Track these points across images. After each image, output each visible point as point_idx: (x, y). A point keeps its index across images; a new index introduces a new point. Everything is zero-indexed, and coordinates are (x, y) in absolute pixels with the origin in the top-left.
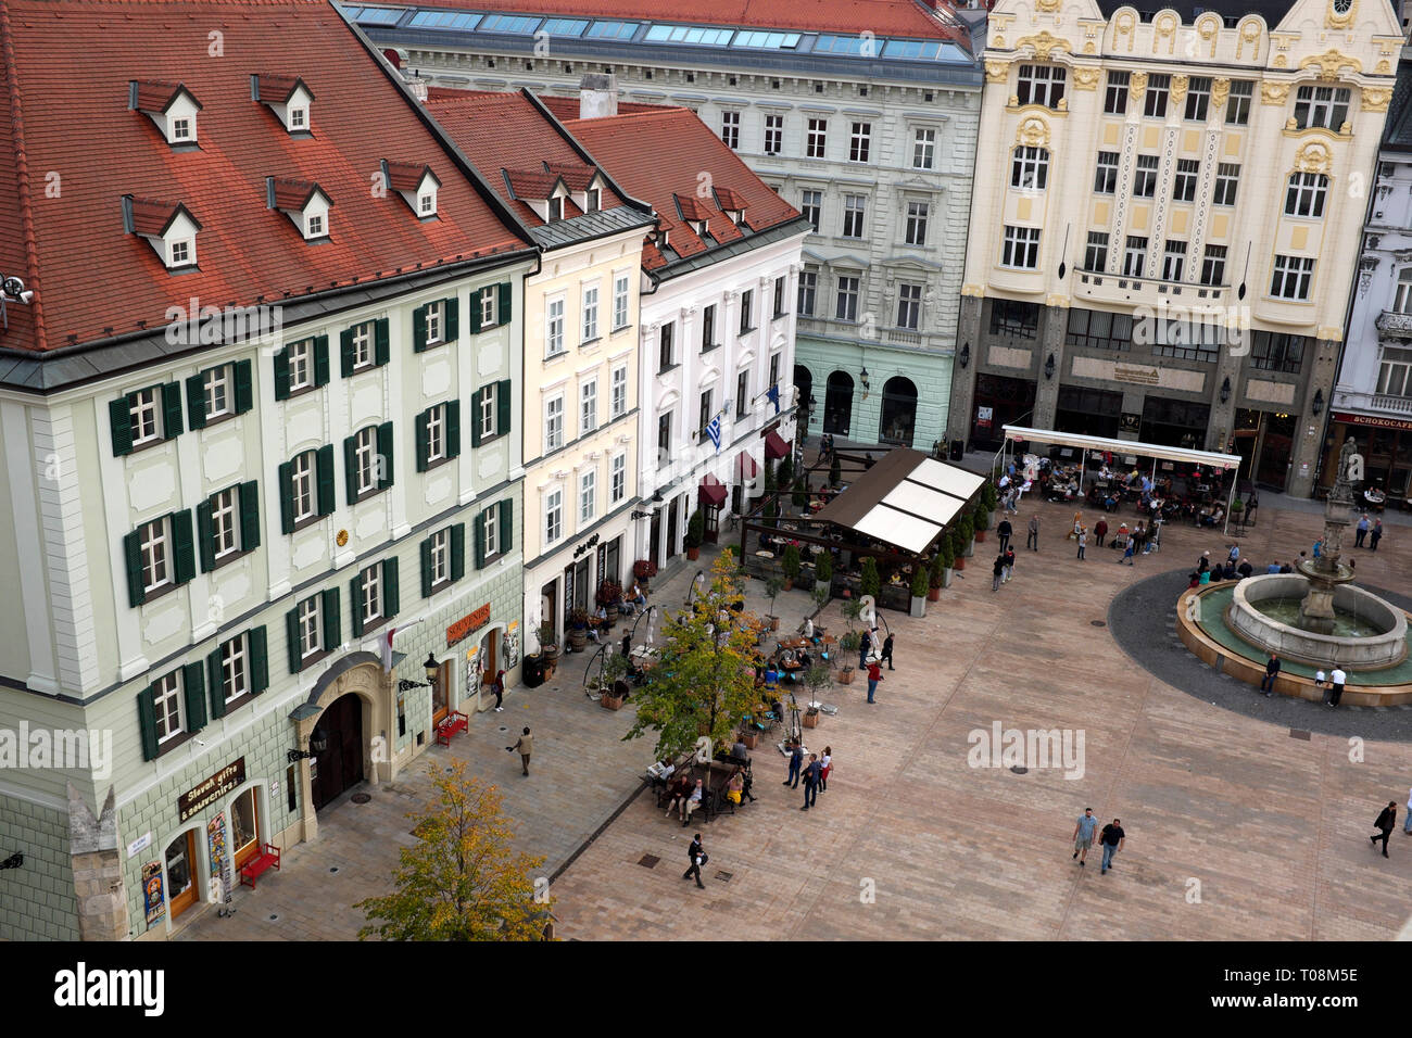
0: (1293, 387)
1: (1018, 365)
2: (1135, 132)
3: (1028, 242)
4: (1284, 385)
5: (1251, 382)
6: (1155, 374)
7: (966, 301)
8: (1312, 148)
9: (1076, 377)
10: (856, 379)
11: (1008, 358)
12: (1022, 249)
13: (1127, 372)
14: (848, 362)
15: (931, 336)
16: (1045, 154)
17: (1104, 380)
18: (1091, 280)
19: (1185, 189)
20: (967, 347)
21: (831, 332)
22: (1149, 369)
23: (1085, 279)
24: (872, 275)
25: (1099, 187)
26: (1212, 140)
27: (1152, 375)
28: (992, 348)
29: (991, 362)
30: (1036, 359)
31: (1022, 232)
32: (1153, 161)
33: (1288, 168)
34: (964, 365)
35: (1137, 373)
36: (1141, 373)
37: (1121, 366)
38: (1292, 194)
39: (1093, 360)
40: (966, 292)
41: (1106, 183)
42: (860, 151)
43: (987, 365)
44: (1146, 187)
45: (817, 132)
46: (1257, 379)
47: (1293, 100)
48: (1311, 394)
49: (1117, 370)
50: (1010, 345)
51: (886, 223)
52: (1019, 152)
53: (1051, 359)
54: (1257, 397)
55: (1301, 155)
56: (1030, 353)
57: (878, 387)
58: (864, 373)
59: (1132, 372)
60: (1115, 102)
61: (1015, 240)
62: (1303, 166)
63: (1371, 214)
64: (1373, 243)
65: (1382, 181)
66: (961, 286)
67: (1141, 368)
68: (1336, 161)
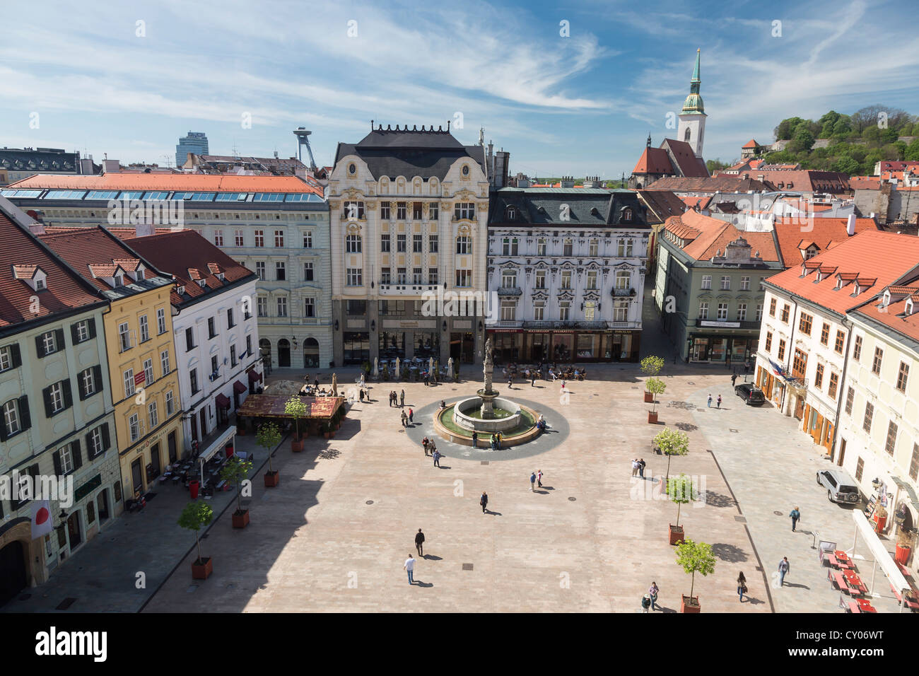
0: (470, 322)
1: (360, 327)
2: (395, 227)
3: (357, 275)
4: (467, 321)
5: (454, 321)
7: (334, 302)
8: (462, 228)
9: (385, 328)
10: (291, 341)
11: (356, 324)
12: (355, 278)
13: (405, 323)
14: (286, 333)
15: (321, 319)
16: (359, 238)
17: (397, 328)
18: (385, 288)
19: (418, 248)
20: (337, 321)
21: (276, 321)
22: (414, 321)
23: (383, 288)
24: (292, 295)
25: (383, 250)
26: (426, 227)
27: (415, 323)
28: (349, 320)
29: (348, 326)
30: (367, 323)
31: (354, 271)
32: (404, 237)
33: (456, 234)
34: (337, 329)
35: (409, 323)
36: (411, 323)
37: (402, 321)
38: (459, 245)
39: (391, 320)
40: (334, 298)
41: (386, 247)
42: (279, 243)
43: (347, 328)
44: (402, 247)
45: (259, 236)
46: (457, 320)
47: (453, 209)
48: (478, 324)
49: (402, 323)
50: (356, 319)
51: (295, 272)
52: (348, 238)
53: (373, 321)
54: (458, 327)
55: (460, 230)
56: (364, 321)
57: (301, 344)
58: (294, 338)
59: (407, 323)
60: (385, 214)
61: (351, 275)
62: (461, 234)
63: (488, 250)
64: (492, 262)
65: (491, 237)
66: (331, 296)
67: (410, 321)
68: (473, 231)
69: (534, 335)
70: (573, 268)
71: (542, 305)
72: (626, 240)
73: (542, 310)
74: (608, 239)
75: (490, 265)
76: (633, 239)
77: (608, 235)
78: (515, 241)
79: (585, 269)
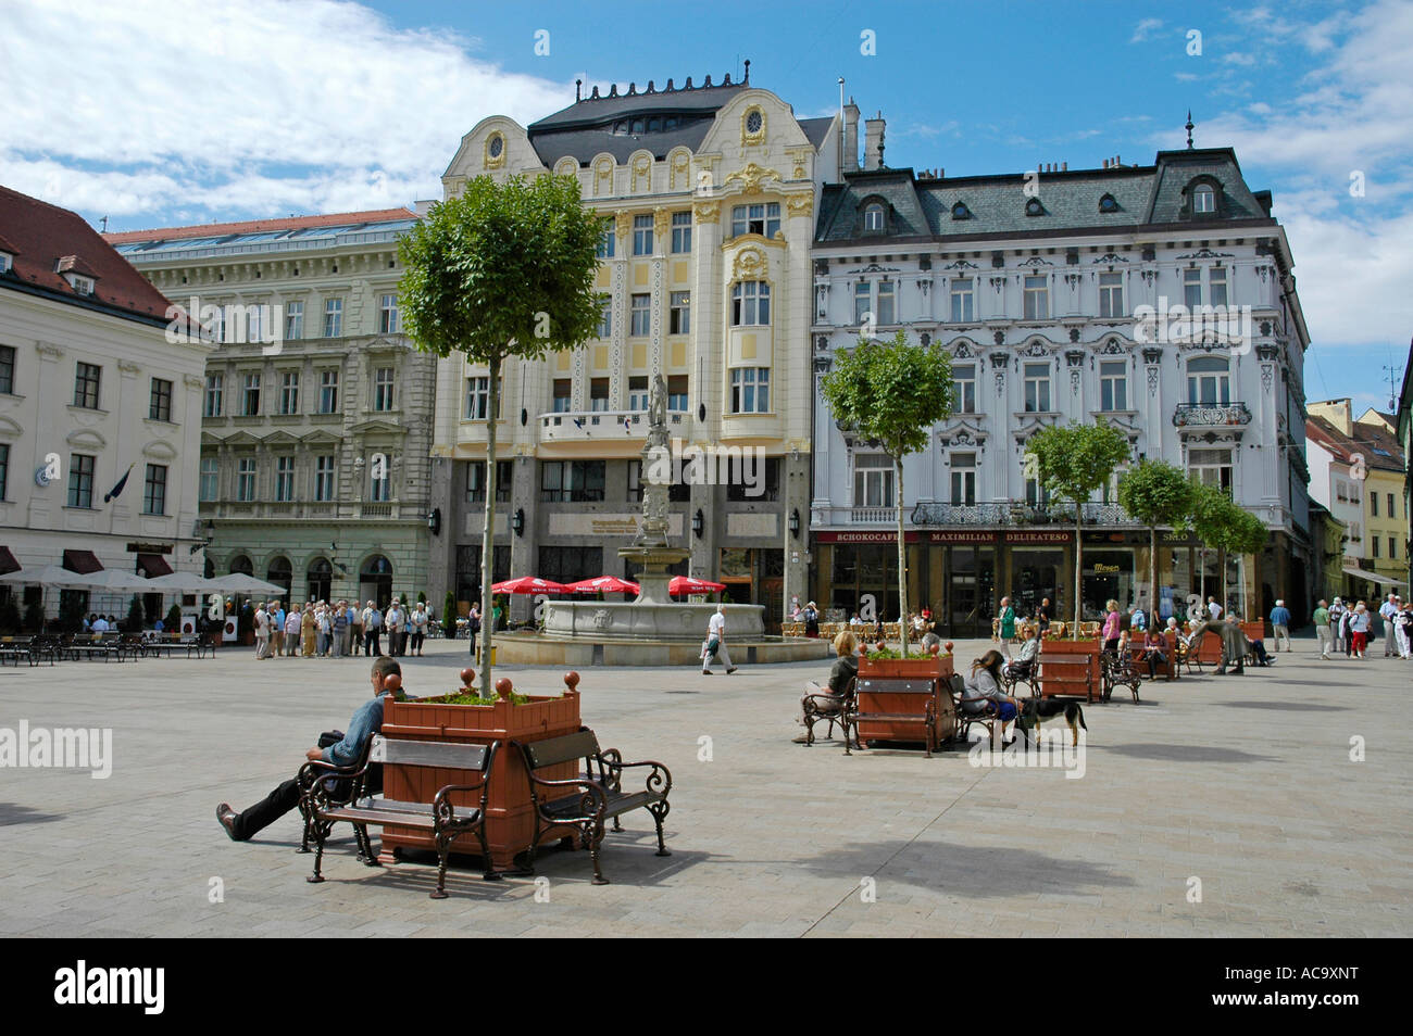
0: (775, 517)
4: (765, 515)
5: (731, 517)
6: (632, 522)
7: (435, 464)
8: (746, 255)
9: (553, 536)
10: (333, 563)
12: (484, 399)
13: (603, 523)
15: (402, 505)
17: (582, 536)
18: (551, 422)
19: (640, 325)
20: (438, 514)
22: (625, 517)
23: (546, 422)
24: (344, 448)
27: (630, 524)
29: (469, 532)
31: (483, 383)
33: (728, 277)
35: (615, 523)
36: (619, 522)
37: (597, 517)
38: (737, 305)
39: (570, 515)
40: (434, 454)
42: (333, 327)
43: (465, 535)
45: (294, 315)
46: (736, 513)
48: (789, 517)
49: (594, 523)
51: (356, 393)
54: (739, 532)
55: (737, 263)
57: (355, 569)
58: (339, 556)
59: (609, 523)
61: (476, 392)
62: (742, 274)
63: (815, 315)
64: (824, 343)
65: (821, 280)
66: (428, 451)
67: (614, 517)
68: (772, 265)
69: (949, 552)
70: (1053, 352)
71: (970, 459)
72: (1205, 266)
73: (970, 477)
74: (1149, 266)
75: (819, 355)
76: (1226, 262)
77: (1149, 252)
78: (885, 286)
79: (1090, 353)
